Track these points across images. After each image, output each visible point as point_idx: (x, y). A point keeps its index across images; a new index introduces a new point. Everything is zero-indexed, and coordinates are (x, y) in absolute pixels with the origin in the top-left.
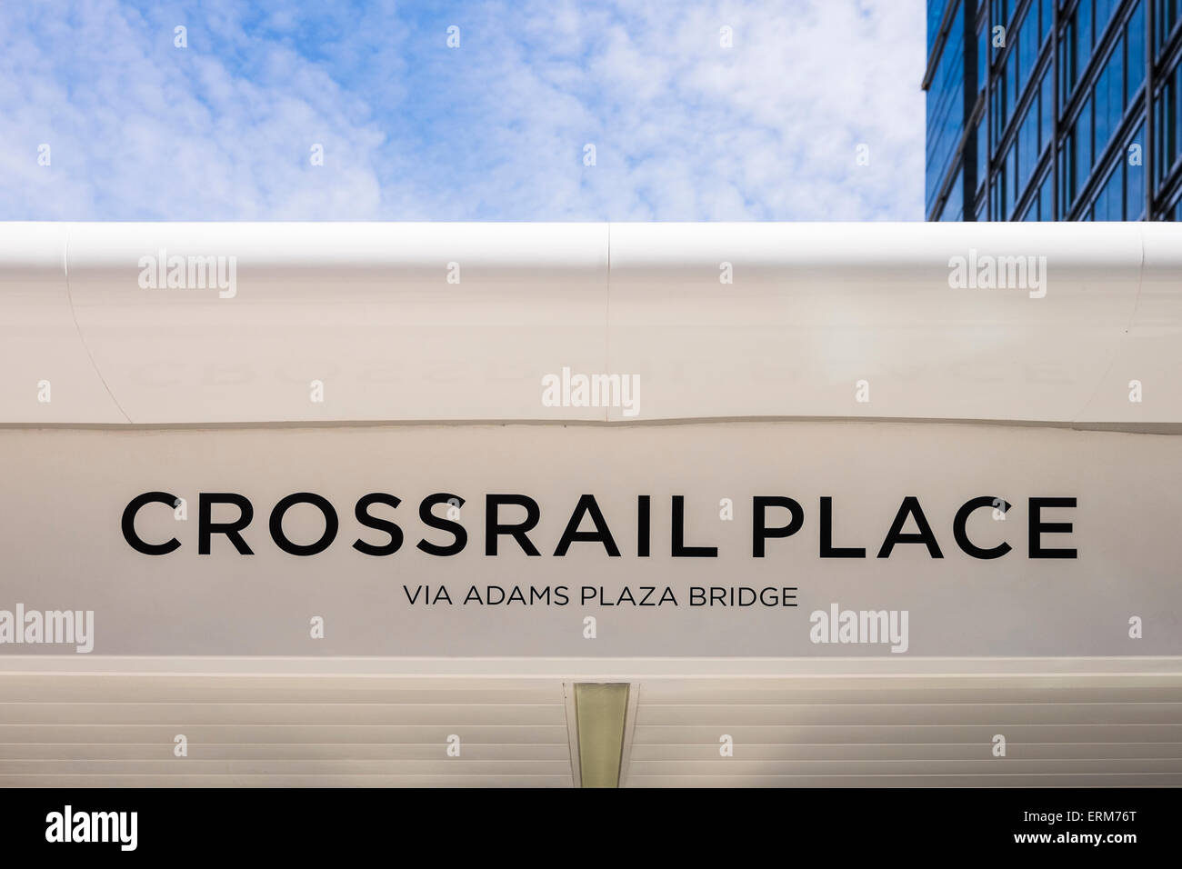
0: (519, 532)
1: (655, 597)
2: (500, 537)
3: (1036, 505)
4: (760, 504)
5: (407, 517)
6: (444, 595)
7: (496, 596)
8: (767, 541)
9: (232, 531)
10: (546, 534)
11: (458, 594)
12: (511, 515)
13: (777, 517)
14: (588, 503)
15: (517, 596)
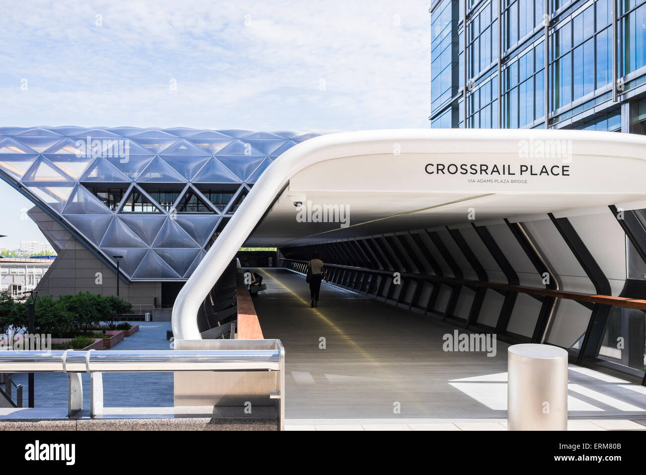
0: (485, 171)
2: (482, 171)
3: (563, 167)
4: (521, 166)
6: (474, 181)
7: (482, 181)
8: (523, 172)
9: (442, 170)
10: (489, 171)
11: (476, 180)
12: (484, 168)
15: (485, 181)
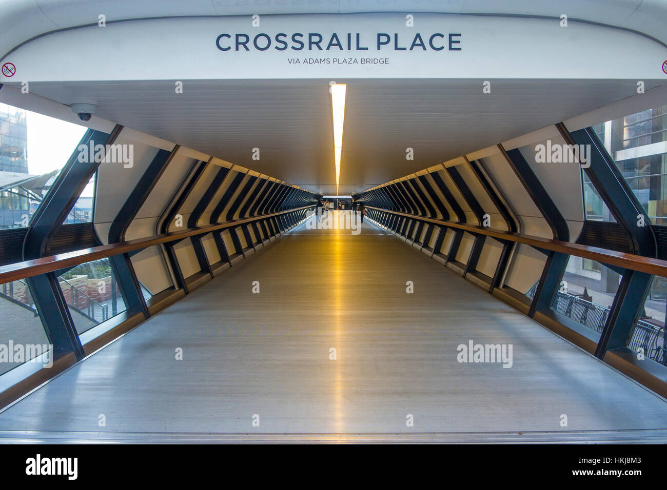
1: (352, 61)
2: (312, 45)
3: (451, 36)
4: (379, 35)
5: (288, 40)
6: (298, 61)
7: (311, 61)
8: (381, 46)
10: (324, 44)
11: (302, 61)
12: (315, 39)
13: (383, 39)
14: (335, 35)
15: (317, 61)
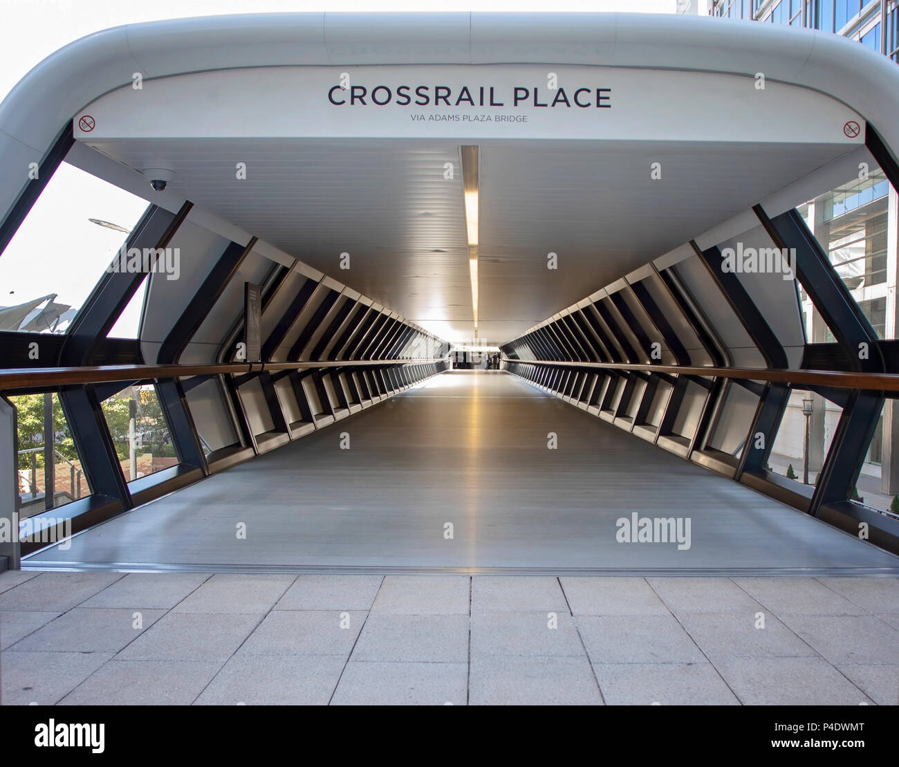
0: (445, 98)
1: (485, 119)
2: (439, 100)
5: (411, 93)
6: (423, 118)
8: (518, 101)
9: (360, 98)
12: (443, 93)
13: (521, 94)
14: (465, 89)
